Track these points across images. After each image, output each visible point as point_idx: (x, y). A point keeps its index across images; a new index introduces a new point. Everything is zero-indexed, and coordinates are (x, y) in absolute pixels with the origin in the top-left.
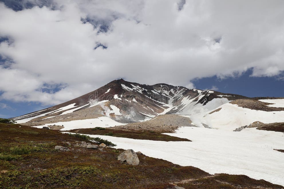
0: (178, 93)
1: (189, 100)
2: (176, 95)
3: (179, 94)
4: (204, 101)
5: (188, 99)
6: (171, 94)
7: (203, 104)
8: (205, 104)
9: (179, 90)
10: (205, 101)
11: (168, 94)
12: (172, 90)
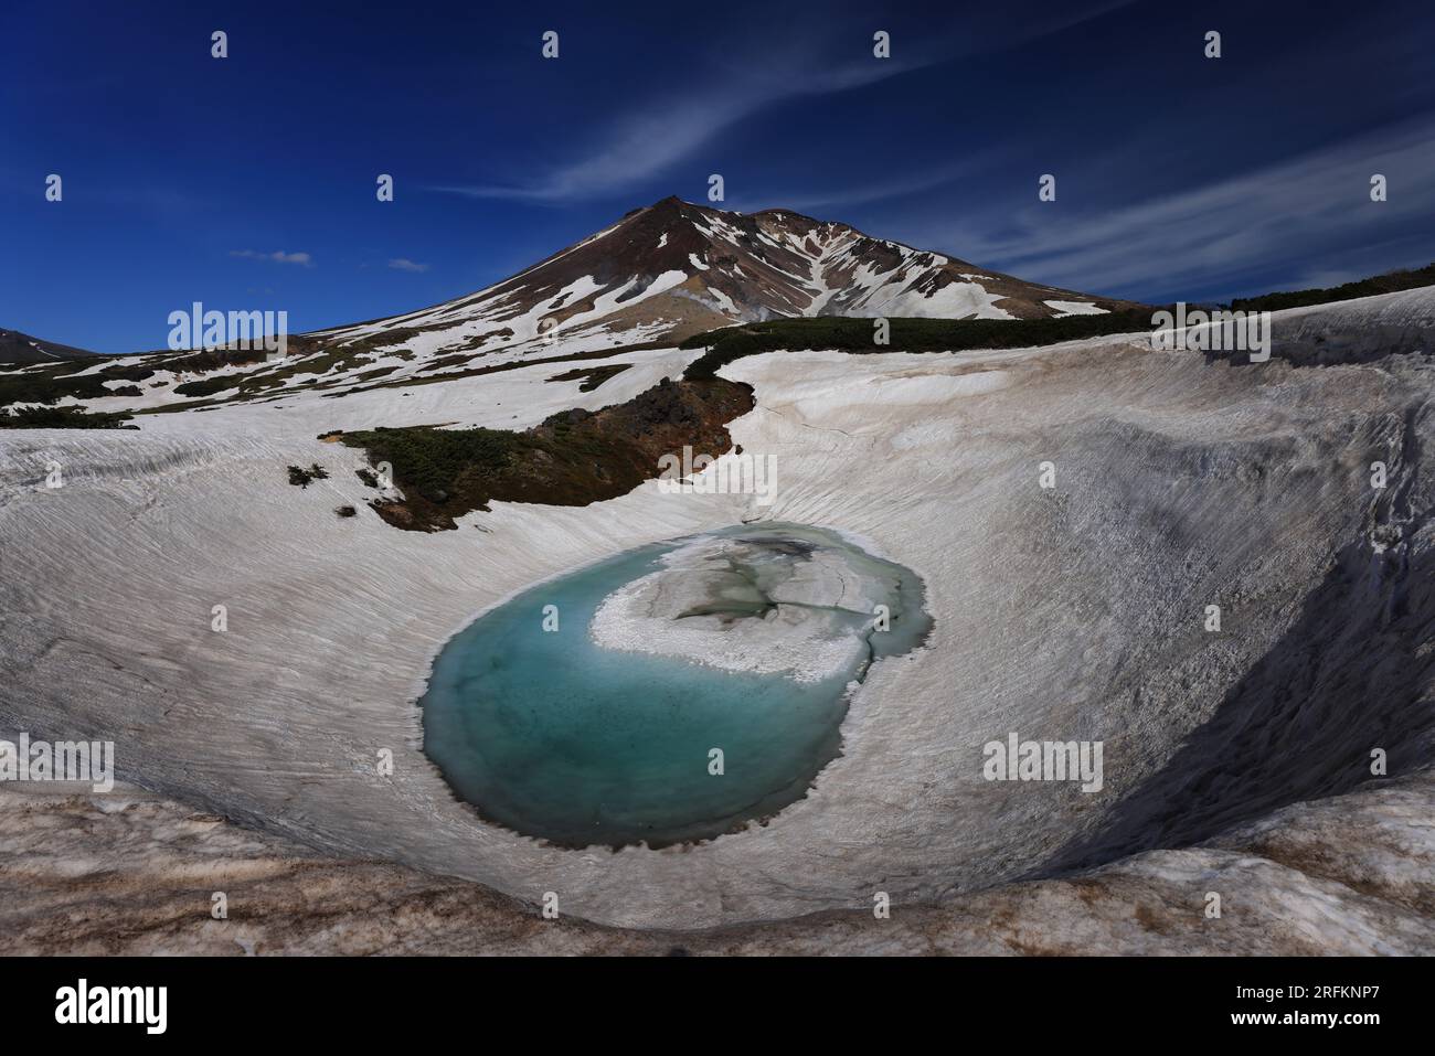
0: (833, 246)
1: (877, 273)
2: (826, 253)
3: (837, 247)
4: (926, 287)
5: (873, 272)
6: (810, 245)
7: (925, 294)
8: (930, 295)
9: (835, 235)
10: (930, 288)
11: (802, 246)
12: (812, 234)
